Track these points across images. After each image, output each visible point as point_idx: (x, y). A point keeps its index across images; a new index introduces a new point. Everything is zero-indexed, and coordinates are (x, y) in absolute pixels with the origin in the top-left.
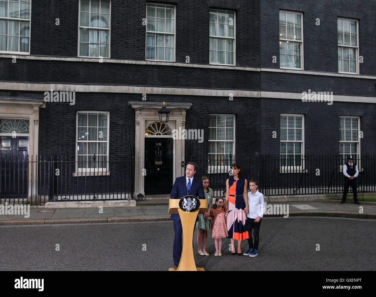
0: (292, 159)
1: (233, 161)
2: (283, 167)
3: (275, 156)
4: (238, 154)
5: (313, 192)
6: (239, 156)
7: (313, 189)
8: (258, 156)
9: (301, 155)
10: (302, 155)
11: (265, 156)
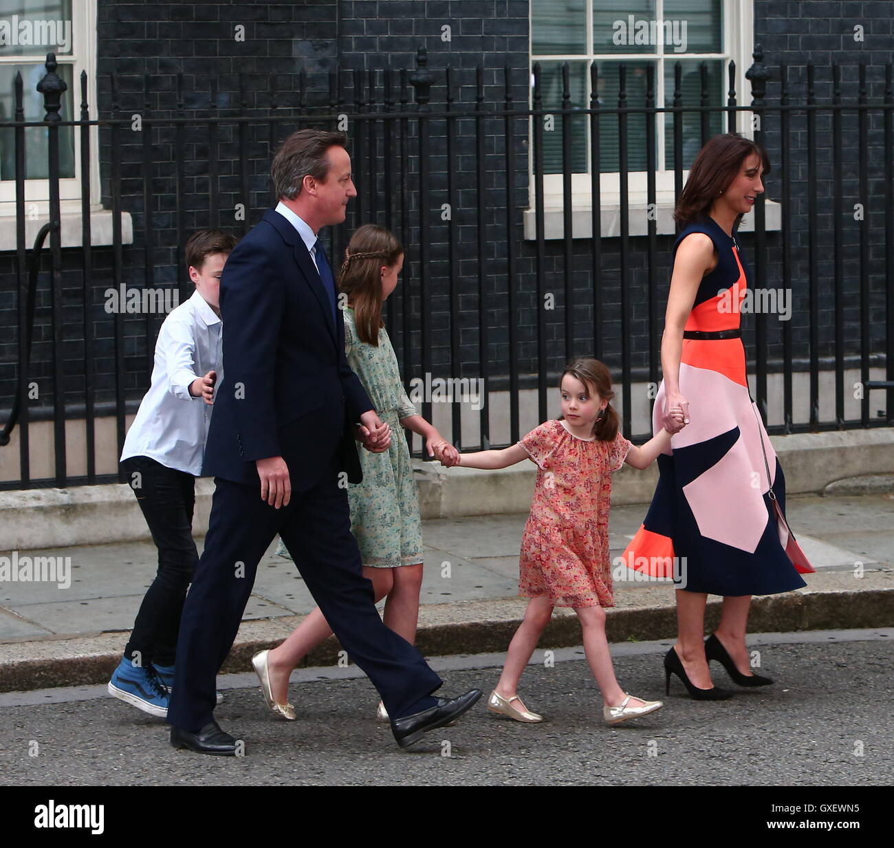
0: (634, 96)
1: (78, 129)
2: (553, 183)
3: (479, 73)
4: (132, 66)
5: (827, 413)
6: (137, 84)
7: (827, 379)
8: (314, 80)
9: (719, 64)
10: (732, 68)
11: (387, 77)
